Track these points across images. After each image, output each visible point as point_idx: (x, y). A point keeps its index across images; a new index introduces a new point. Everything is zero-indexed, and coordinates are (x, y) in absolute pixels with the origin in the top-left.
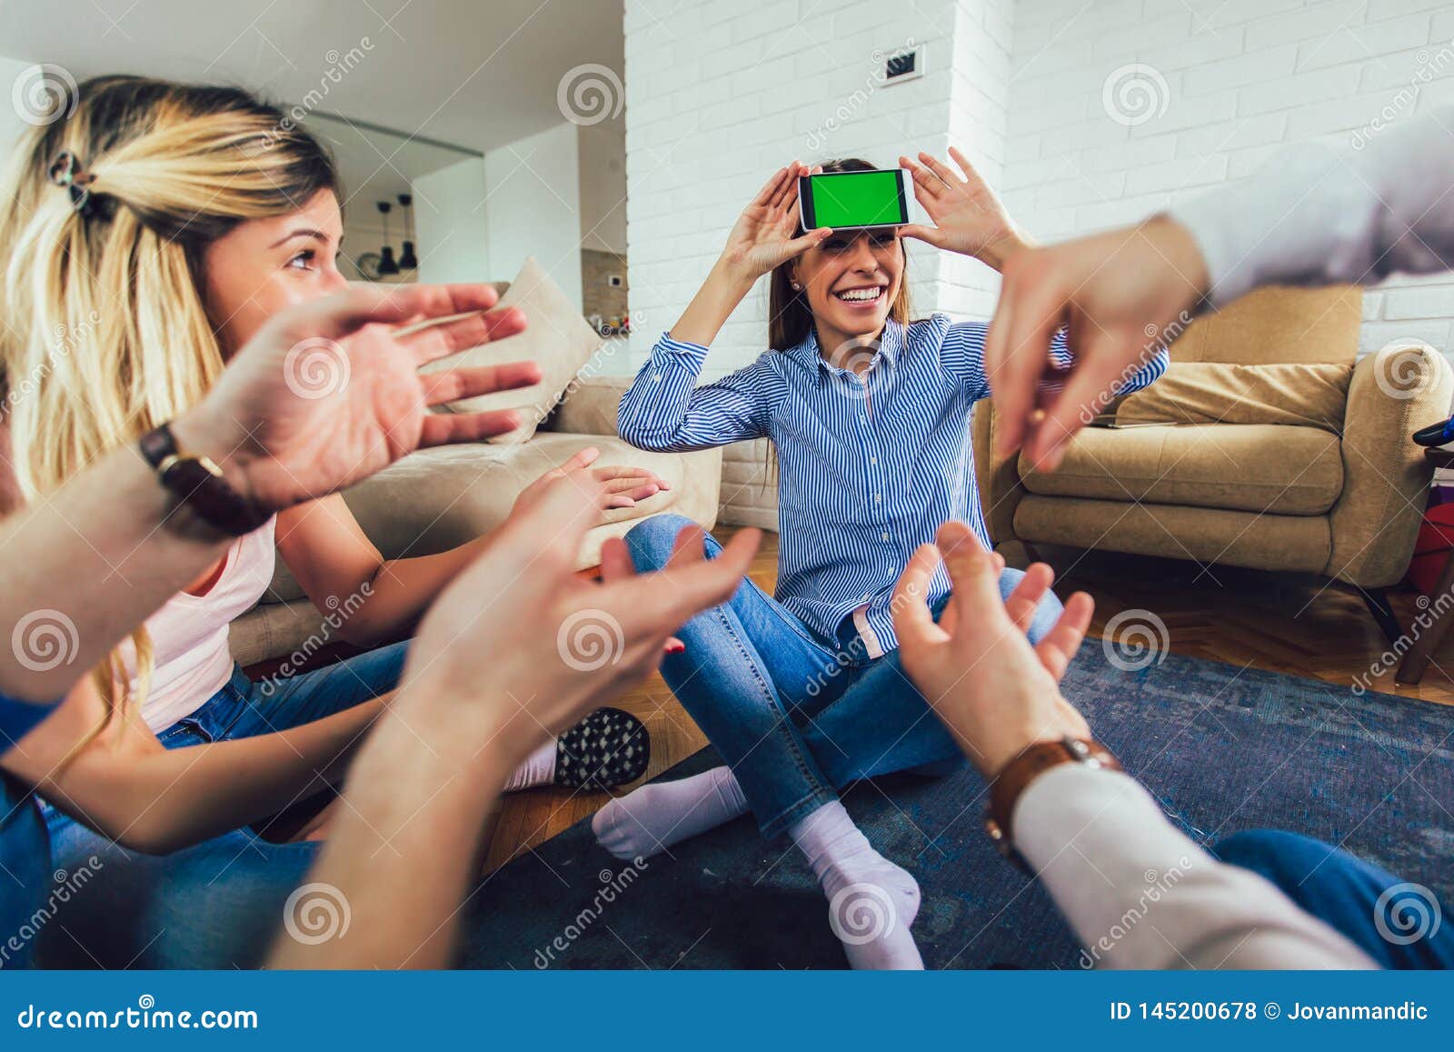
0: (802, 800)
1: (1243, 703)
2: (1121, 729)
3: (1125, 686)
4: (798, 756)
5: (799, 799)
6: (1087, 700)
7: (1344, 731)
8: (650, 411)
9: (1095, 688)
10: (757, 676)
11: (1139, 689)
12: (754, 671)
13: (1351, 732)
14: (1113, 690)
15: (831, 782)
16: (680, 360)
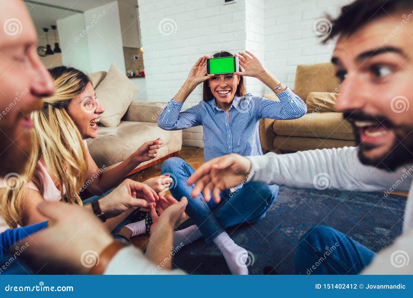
0: (216, 232)
1: (336, 197)
2: (303, 206)
3: (305, 193)
4: (214, 221)
5: (215, 232)
6: (294, 199)
7: (361, 203)
8: (167, 120)
9: (297, 195)
10: (202, 200)
11: (309, 194)
12: (201, 199)
13: (363, 203)
14: (302, 195)
15: (223, 227)
16: (175, 106)
